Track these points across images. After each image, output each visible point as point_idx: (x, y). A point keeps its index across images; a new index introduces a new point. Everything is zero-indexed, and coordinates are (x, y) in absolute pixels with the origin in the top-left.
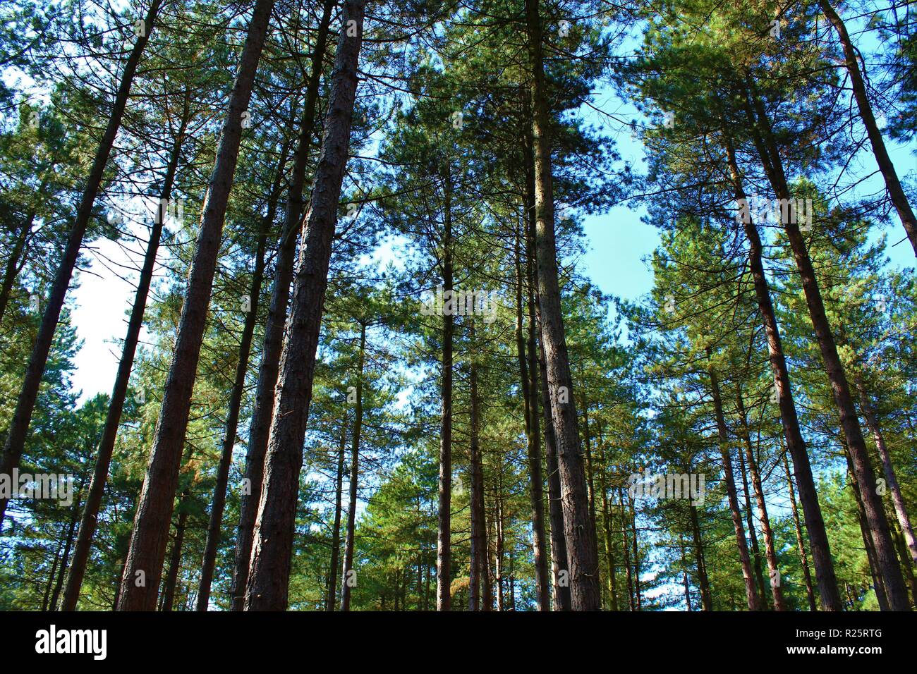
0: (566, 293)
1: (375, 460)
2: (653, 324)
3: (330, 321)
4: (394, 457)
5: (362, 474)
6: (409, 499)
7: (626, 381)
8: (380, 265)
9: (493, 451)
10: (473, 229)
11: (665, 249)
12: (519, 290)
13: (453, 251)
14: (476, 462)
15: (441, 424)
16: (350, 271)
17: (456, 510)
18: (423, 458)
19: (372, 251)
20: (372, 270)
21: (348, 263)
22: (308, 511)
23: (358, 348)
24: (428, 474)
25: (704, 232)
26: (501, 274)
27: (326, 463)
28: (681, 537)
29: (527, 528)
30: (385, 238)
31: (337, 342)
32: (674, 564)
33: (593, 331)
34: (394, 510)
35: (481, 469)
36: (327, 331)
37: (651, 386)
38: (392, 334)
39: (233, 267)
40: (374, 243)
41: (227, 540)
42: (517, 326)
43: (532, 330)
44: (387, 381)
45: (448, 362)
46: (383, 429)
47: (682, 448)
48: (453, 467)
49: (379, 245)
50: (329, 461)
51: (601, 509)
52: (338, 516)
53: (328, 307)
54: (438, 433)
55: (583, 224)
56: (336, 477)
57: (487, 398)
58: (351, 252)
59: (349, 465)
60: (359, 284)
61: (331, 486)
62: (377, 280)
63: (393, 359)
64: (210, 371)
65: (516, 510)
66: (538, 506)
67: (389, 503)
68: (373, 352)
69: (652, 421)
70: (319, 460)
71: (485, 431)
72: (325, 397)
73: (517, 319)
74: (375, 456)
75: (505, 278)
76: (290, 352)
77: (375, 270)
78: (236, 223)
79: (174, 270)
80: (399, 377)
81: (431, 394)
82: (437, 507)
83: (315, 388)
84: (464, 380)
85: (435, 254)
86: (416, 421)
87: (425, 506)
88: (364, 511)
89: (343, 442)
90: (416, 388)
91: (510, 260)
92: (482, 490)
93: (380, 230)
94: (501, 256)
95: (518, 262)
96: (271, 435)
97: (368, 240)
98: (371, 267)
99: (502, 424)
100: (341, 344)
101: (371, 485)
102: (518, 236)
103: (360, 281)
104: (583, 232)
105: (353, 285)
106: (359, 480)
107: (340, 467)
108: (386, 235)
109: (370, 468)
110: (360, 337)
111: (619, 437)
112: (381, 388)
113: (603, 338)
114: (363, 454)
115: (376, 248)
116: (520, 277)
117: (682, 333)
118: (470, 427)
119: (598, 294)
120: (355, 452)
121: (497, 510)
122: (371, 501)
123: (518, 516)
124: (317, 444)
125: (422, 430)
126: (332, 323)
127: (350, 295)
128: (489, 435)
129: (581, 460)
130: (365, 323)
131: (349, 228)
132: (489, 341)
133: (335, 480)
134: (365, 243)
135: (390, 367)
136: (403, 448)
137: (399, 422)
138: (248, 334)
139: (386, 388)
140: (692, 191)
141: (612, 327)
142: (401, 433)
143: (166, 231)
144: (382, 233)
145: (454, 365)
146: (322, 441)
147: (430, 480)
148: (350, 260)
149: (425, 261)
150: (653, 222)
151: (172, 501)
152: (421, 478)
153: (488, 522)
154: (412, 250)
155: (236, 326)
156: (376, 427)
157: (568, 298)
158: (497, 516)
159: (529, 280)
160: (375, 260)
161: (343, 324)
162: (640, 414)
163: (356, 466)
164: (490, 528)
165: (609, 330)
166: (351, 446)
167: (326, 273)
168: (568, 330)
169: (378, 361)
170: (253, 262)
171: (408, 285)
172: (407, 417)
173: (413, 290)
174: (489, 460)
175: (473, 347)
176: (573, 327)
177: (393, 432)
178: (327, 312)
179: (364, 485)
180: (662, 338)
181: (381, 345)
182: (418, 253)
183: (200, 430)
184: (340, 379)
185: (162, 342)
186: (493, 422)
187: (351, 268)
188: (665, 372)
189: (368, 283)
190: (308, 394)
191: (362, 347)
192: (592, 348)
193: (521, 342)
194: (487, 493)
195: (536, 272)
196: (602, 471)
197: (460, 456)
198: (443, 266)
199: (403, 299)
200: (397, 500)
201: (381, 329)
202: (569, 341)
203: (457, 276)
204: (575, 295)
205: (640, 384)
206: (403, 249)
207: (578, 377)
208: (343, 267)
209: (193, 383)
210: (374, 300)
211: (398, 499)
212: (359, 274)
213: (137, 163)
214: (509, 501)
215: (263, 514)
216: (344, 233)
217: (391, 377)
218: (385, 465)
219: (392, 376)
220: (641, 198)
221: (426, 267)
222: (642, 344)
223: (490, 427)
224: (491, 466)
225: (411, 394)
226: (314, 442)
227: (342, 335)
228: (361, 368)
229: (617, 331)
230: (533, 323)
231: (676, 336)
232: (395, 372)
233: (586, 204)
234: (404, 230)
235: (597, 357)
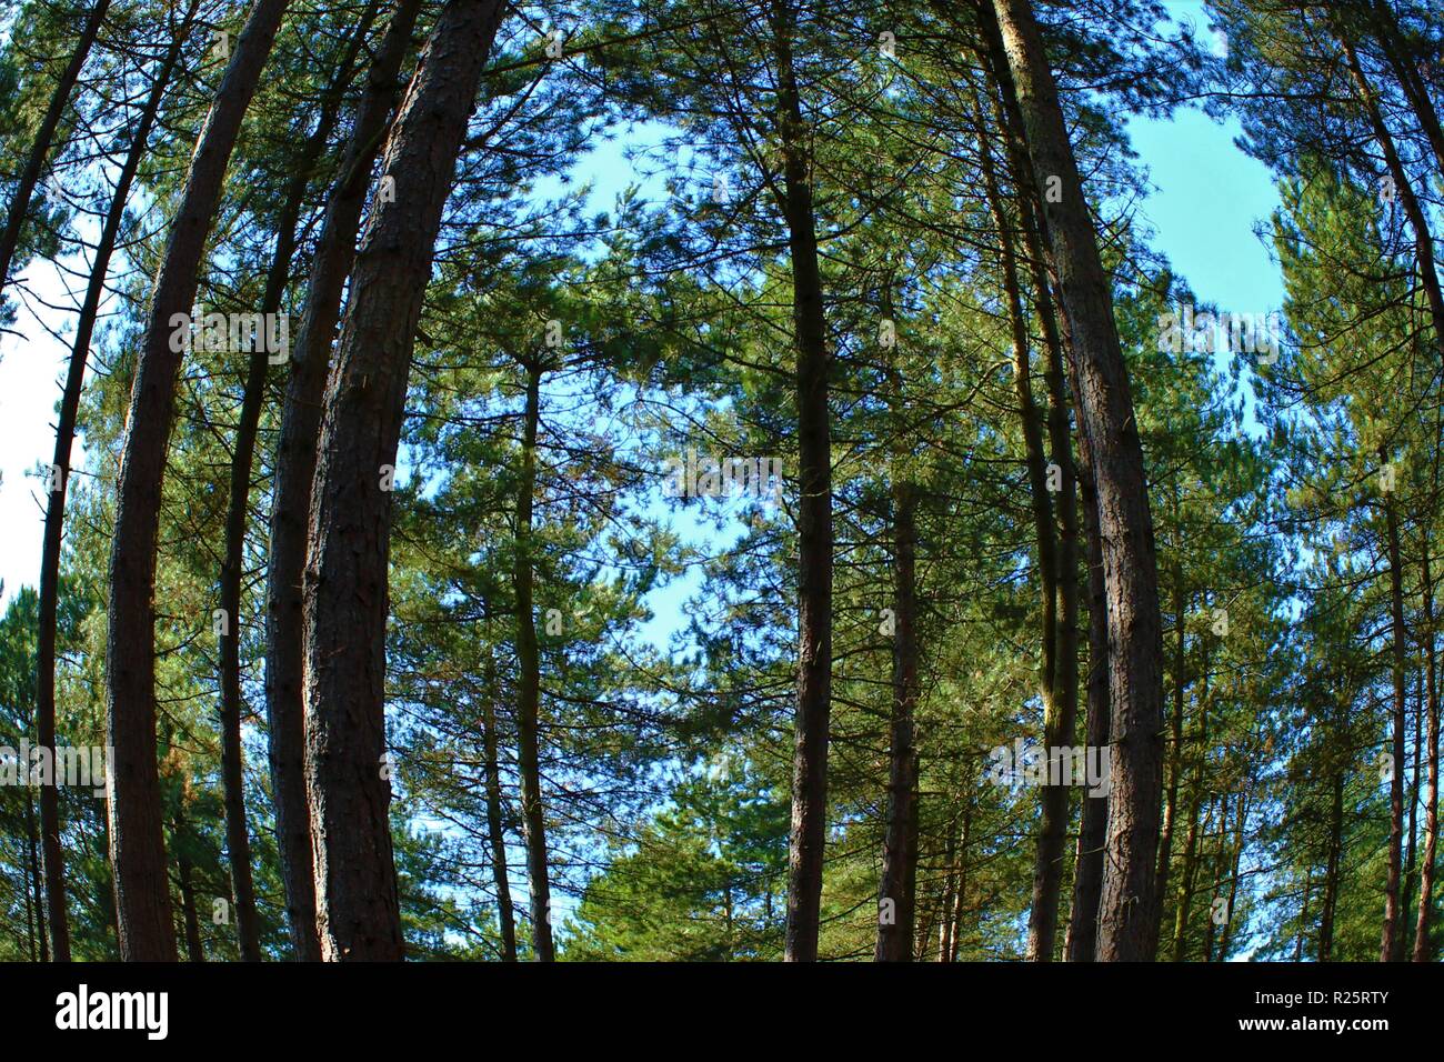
0: (1123, 287)
1: (588, 794)
2: (1295, 386)
3: (436, 369)
4: (646, 788)
5: (554, 827)
6: (701, 893)
7: (1258, 529)
8: (590, 198)
9: (953, 755)
10: (858, 104)
11: (1289, 213)
12: (1009, 263)
13: (809, 155)
14: (903, 787)
15: (798, 688)
16: (501, 221)
17: (835, 911)
18: (740, 789)
19: (570, 163)
20: (565, 213)
21: (497, 202)
22: (429, 902)
23: (515, 446)
24: (757, 830)
25: (1344, 191)
26: (955, 218)
27: (454, 796)
28: (1309, 872)
29: (1016, 924)
30: (609, 130)
31: (456, 429)
32: (1287, 926)
33: (1190, 395)
34: (659, 917)
35: (915, 808)
36: (428, 400)
37: (1299, 540)
38: (625, 395)
39: (234, 266)
40: (576, 144)
41: (274, 931)
42: (1016, 368)
43: (1054, 378)
44: (613, 553)
45: (813, 482)
46: (609, 707)
47: (1339, 683)
48: (832, 809)
49: (589, 148)
50: (464, 790)
51: (1182, 850)
52: (508, 923)
53: (435, 330)
54: (788, 717)
55: (1127, 129)
56: (485, 830)
57: (944, 597)
58: (509, 174)
59: (515, 804)
60: (526, 254)
61: (474, 851)
62: (579, 235)
63: (630, 476)
64: (183, 533)
65: (996, 891)
66: (1050, 876)
67: (642, 900)
68: (565, 457)
69: (1298, 626)
70: (435, 784)
71: (935, 699)
72: (431, 607)
73: (1014, 347)
74: (587, 783)
75: (967, 228)
76: (331, 474)
77: (573, 212)
78: (252, 166)
79: (129, 297)
80: (654, 534)
81: (765, 591)
82: (783, 908)
83: (397, 576)
84: (871, 540)
85: (759, 160)
86: (714, 682)
87: (748, 909)
88: (571, 916)
89: (490, 741)
90: (712, 573)
91: (972, 185)
92: (913, 856)
93: (594, 114)
94: (948, 173)
95: (993, 193)
96: (308, 711)
97: (559, 140)
98: (563, 204)
99: (984, 673)
100: (469, 434)
101: (585, 857)
102: (983, 132)
103: (529, 243)
104: (1132, 148)
105: (509, 258)
106: (550, 843)
107: (493, 807)
108: (610, 122)
109: (577, 814)
110: (521, 409)
111: (1239, 673)
112: (593, 574)
113: (1213, 415)
114: (556, 778)
115: (581, 156)
116: (1007, 234)
117: (1343, 413)
118: (889, 691)
119: (1187, 297)
120: (531, 770)
121: (950, 898)
122: (590, 894)
123: (999, 903)
124: (421, 739)
125: (734, 711)
126: (446, 375)
127: (499, 286)
128: (947, 709)
129: (1159, 742)
130: (538, 363)
131: (507, 119)
132: (942, 412)
133: (484, 838)
134: (551, 147)
135: (619, 502)
136: (675, 763)
137: (656, 685)
138: (247, 428)
139: (607, 577)
140: (1308, 107)
141: (1226, 387)
142: (665, 721)
143: (129, 215)
144: (599, 120)
145: (837, 491)
146: (434, 732)
147: (763, 847)
148: (505, 195)
149: (724, 178)
150: (1257, 153)
151: (161, 835)
152: (737, 840)
153: (922, 927)
154: (685, 153)
155: (226, 410)
156: (584, 701)
157: (1128, 302)
158: (948, 912)
159: (1032, 245)
160: (574, 187)
161: (469, 374)
162: (1279, 613)
163: (538, 808)
164: (923, 939)
165: (1222, 394)
166: (515, 754)
167: (434, 237)
168: (1139, 387)
169: (582, 486)
170: (271, 246)
171: (676, 243)
172: (682, 670)
173: (691, 256)
174: (939, 780)
175: (900, 430)
176: (1150, 380)
177: (639, 717)
178: (428, 342)
179: (566, 858)
180: (1312, 422)
181: (588, 430)
182: (704, 159)
183: (178, 683)
184: (466, 549)
185: (103, 468)
186: (958, 672)
187: (507, 215)
188: (1321, 505)
189: (553, 248)
190: (376, 595)
191: (530, 441)
192: (1192, 441)
193: (1030, 415)
194: (926, 862)
195: (1043, 225)
196: (1200, 763)
197: (853, 779)
198: (784, 189)
199: (659, 283)
200: (666, 896)
201: (588, 380)
202: (1145, 420)
203: (831, 218)
204: (1142, 296)
205: (1281, 536)
206: (660, 151)
207: (1169, 521)
208: (482, 215)
209: (154, 566)
210: (567, 292)
211: (670, 893)
212: (529, 227)
213: (106, 97)
214: (980, 875)
215: (328, 896)
216: (492, 133)
217: (623, 538)
218: (623, 809)
219: (628, 533)
220: (1225, 99)
221: (727, 194)
222: (1280, 433)
223: (948, 687)
224: (944, 794)
225: (696, 593)
226: (415, 735)
227: (471, 407)
228: (525, 511)
229: (1237, 398)
230: (1055, 360)
231: (1332, 418)
232: (636, 521)
233: (1124, 90)
234: (662, 107)
235: (1203, 466)
